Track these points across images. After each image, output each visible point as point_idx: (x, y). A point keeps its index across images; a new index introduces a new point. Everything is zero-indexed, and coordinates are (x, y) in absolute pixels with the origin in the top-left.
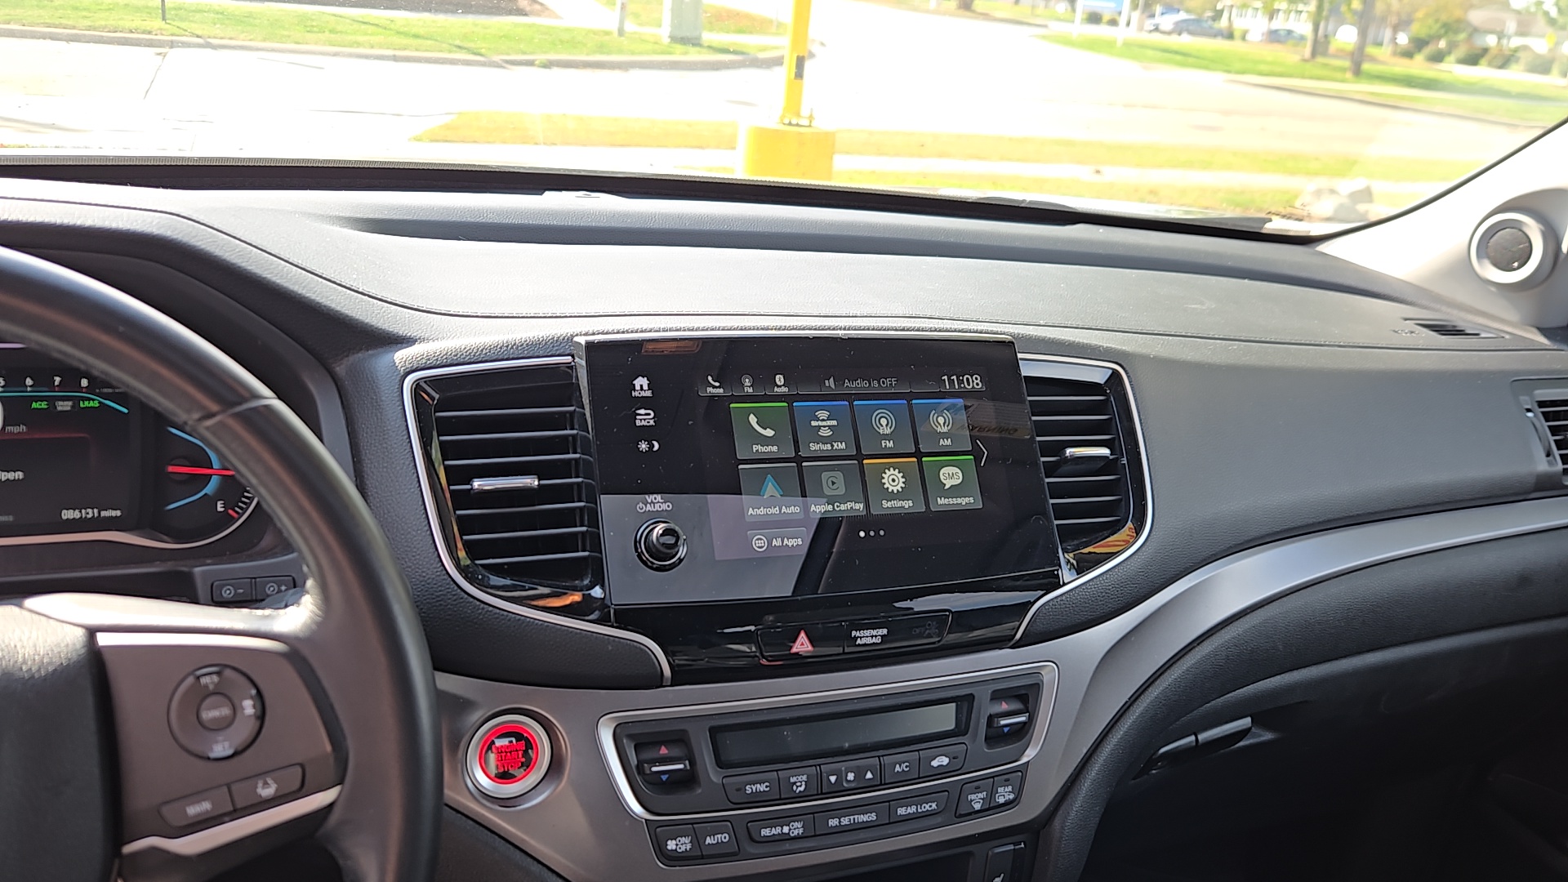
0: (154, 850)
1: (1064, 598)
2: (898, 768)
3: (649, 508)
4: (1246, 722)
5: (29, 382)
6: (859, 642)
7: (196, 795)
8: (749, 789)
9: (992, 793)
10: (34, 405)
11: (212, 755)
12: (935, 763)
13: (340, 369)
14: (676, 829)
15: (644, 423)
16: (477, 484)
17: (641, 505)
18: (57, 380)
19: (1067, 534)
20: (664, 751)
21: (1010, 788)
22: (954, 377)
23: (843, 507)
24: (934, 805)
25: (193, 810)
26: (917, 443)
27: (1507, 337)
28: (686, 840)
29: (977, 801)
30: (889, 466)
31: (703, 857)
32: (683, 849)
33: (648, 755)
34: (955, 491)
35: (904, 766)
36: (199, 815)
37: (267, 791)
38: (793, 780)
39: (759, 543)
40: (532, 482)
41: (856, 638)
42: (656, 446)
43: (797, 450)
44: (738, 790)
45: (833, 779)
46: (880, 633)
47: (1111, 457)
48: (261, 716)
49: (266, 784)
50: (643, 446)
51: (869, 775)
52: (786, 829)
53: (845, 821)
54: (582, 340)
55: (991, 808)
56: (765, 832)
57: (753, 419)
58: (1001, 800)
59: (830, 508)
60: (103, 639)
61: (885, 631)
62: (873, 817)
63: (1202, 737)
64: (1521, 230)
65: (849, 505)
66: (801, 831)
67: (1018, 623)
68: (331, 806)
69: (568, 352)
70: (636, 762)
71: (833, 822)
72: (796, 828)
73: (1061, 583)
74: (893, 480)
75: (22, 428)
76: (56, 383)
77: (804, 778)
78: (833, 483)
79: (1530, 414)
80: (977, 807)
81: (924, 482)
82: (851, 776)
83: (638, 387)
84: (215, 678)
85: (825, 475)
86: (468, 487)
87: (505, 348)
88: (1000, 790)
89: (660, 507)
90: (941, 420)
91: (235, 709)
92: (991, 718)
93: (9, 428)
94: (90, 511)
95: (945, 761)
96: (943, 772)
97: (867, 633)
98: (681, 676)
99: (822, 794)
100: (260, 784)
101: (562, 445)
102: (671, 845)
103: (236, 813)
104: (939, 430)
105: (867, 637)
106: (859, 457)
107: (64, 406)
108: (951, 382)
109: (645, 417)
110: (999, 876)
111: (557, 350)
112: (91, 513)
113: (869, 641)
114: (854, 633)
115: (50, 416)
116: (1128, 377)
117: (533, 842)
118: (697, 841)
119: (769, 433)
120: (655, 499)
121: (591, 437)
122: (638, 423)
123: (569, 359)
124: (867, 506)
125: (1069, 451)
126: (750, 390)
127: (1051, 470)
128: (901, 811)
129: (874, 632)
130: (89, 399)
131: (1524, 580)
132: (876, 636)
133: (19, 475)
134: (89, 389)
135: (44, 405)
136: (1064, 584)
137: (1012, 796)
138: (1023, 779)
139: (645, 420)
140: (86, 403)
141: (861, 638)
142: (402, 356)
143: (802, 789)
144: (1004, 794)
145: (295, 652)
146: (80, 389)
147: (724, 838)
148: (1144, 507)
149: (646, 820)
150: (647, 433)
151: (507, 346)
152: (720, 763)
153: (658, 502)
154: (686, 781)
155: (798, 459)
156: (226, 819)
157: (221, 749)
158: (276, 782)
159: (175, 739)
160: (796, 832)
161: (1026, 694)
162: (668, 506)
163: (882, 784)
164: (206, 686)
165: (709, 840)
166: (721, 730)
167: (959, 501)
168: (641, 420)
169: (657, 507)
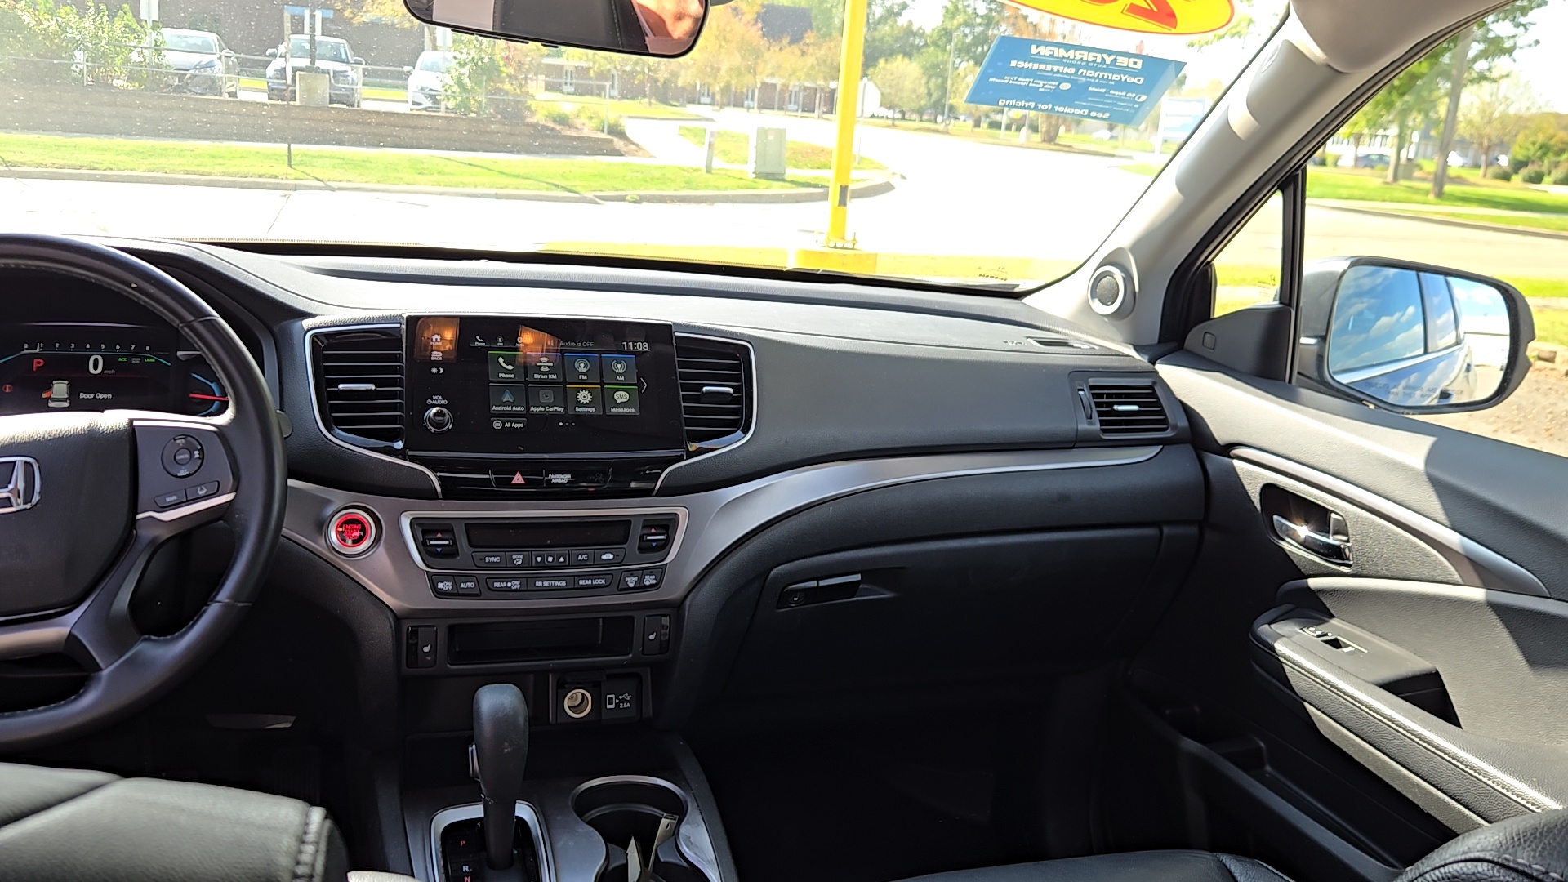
0: (151, 517)
1: (687, 467)
2: (580, 558)
3: (434, 402)
4: (858, 577)
5: (118, 347)
7: (170, 494)
8: (487, 560)
9: (641, 579)
10: (120, 359)
11: (179, 475)
12: (604, 557)
13: (276, 329)
14: (444, 578)
15: (435, 359)
16: (341, 386)
17: (429, 400)
18: (133, 346)
19: (691, 434)
20: (439, 535)
21: (654, 577)
22: (631, 343)
23: (551, 409)
24: (603, 581)
25: (170, 499)
26: (601, 376)
27: (1097, 348)
28: (450, 584)
29: (631, 582)
30: (582, 389)
31: (459, 595)
32: (447, 588)
33: (429, 535)
34: (623, 405)
35: (584, 556)
36: (172, 501)
37: (202, 493)
38: (514, 557)
39: (497, 425)
41: (551, 479)
42: (442, 371)
43: (526, 376)
44: (481, 559)
45: (539, 559)
46: (566, 478)
47: (733, 393)
48: (202, 458)
49: (202, 489)
50: (434, 370)
51: (562, 560)
52: (509, 585)
53: (546, 584)
54: (405, 316)
55: (640, 587)
56: (497, 585)
57: (501, 360)
58: (647, 583)
59: (543, 409)
60: (136, 423)
61: (569, 477)
62: (564, 583)
63: (823, 583)
64: (1113, 278)
65: (555, 408)
66: (519, 586)
67: (655, 482)
68: (232, 501)
69: (399, 322)
70: (422, 539)
71: (539, 584)
72: (516, 585)
74: (584, 397)
75: (113, 371)
76: (133, 348)
77: (521, 557)
78: (546, 396)
79: (1081, 393)
80: (631, 585)
81: (603, 398)
82: (550, 559)
83: (434, 340)
84: (183, 441)
85: (541, 392)
86: (336, 389)
88: (647, 577)
90: (619, 366)
91: (192, 455)
92: (642, 537)
93: (106, 371)
95: (611, 556)
96: (608, 563)
97: (558, 476)
98: (447, 495)
99: (532, 567)
100: (199, 489)
101: (393, 370)
102: (440, 586)
103: (188, 502)
104: (617, 371)
105: (558, 479)
106: (565, 383)
107: (136, 360)
108: (628, 346)
109: (437, 356)
110: (653, 634)
111: (391, 320)
113: (561, 481)
114: (550, 476)
115: (127, 366)
117: (362, 577)
118: (456, 585)
119: (510, 367)
120: (439, 398)
121: (404, 366)
122: (432, 359)
123: (398, 325)
124: (566, 408)
125: (705, 389)
126: (502, 344)
127: (690, 399)
128: (582, 582)
129: (562, 476)
130: (150, 358)
131: (1063, 498)
132: (564, 479)
133: (110, 396)
134: (150, 352)
135: (125, 359)
136: (682, 461)
137: (654, 582)
138: (663, 574)
140: (148, 360)
141: (554, 479)
142: (307, 323)
143: (520, 563)
144: (649, 580)
145: (221, 432)
146: (145, 351)
147: (472, 585)
148: (751, 422)
149: (427, 572)
150: (437, 364)
152: (471, 545)
153: (440, 400)
155: (526, 382)
156: (183, 504)
157: (182, 473)
158: (206, 488)
159: (164, 468)
160: (515, 587)
161: (667, 525)
162: (446, 402)
163: (570, 566)
164: (179, 444)
165: (463, 586)
166: (471, 526)
167: (625, 410)
169: (439, 402)
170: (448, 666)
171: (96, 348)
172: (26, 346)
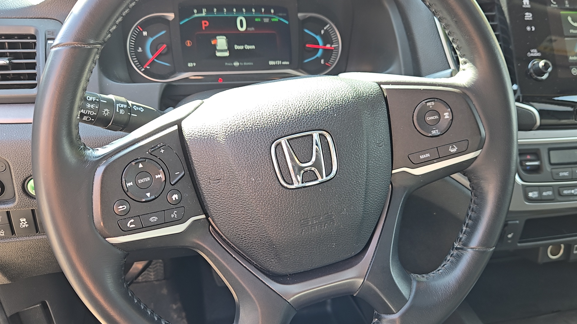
0: (404, 172)
3: (531, 55)
5: (253, 10)
7: (423, 152)
8: (561, 174)
10: (256, 20)
11: (431, 135)
14: (532, 188)
15: (529, 19)
17: (529, 53)
20: (529, 157)
25: (422, 157)
28: (536, 193)
31: (541, 200)
32: (535, 196)
33: (523, 158)
36: (424, 159)
37: (453, 150)
39: (574, 72)
42: (534, 29)
44: (557, 174)
48: (451, 120)
49: (453, 147)
50: (528, 28)
52: (573, 191)
56: (565, 192)
57: (569, 19)
60: (385, 87)
68: (476, 157)
72: (576, 191)
75: (253, 29)
76: (263, 11)
83: (525, 3)
84: (433, 103)
91: (440, 116)
93: (248, 29)
94: (278, 62)
98: (544, 126)
100: (451, 147)
102: (530, 195)
103: (440, 159)
107: (266, 20)
109: (528, 16)
112: (279, 62)
115: (261, 24)
118: (540, 194)
120: (534, 51)
122: (526, 19)
126: (568, 6)
130: (275, 18)
133: (253, 47)
134: (274, 14)
135: (259, 19)
140: (274, 20)
145: (463, 93)
146: (271, 13)
147: (550, 193)
149: (521, 184)
150: (529, 23)
152: (551, 164)
153: (535, 53)
154: (536, 170)
156: (435, 161)
157: (434, 133)
158: (457, 147)
159: (416, 128)
160: (576, 193)
162: (539, 54)
164: (429, 107)
165: (544, 194)
166: (553, 150)
170: (519, 244)
171: (239, 11)
172: (195, 11)
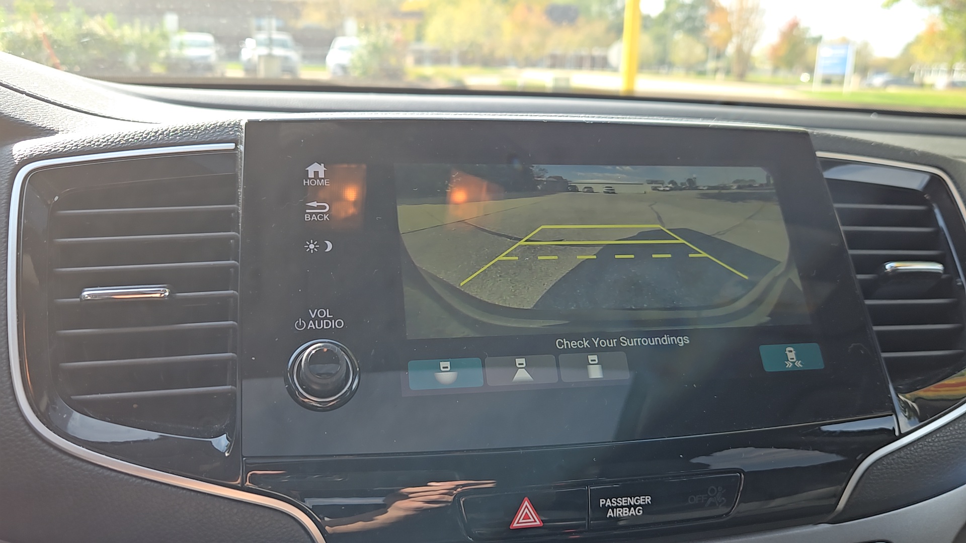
1: (902, 454)
3: (311, 325)
6: (610, 513)
15: (313, 217)
16: (89, 293)
17: (299, 323)
19: (899, 370)
40: (157, 292)
41: (606, 509)
42: (329, 247)
46: (641, 502)
47: (944, 276)
50: (312, 247)
61: (648, 499)
67: (840, 488)
69: (232, 137)
73: (897, 433)
83: (311, 175)
86: (78, 300)
87: (153, 134)
89: (327, 324)
97: (622, 501)
105: (622, 507)
109: (318, 211)
111: (218, 135)
113: (625, 513)
114: (602, 502)
116: (955, 183)
120: (322, 313)
121: (239, 237)
122: (307, 217)
123: (231, 146)
125: (889, 266)
127: (869, 291)
129: (632, 501)
132: (635, 506)
136: (902, 435)
139: (316, 214)
141: (613, 508)
142: (21, 148)
151: (156, 132)
153: (326, 318)
162: (339, 324)
168: (311, 214)
169: (323, 324)
